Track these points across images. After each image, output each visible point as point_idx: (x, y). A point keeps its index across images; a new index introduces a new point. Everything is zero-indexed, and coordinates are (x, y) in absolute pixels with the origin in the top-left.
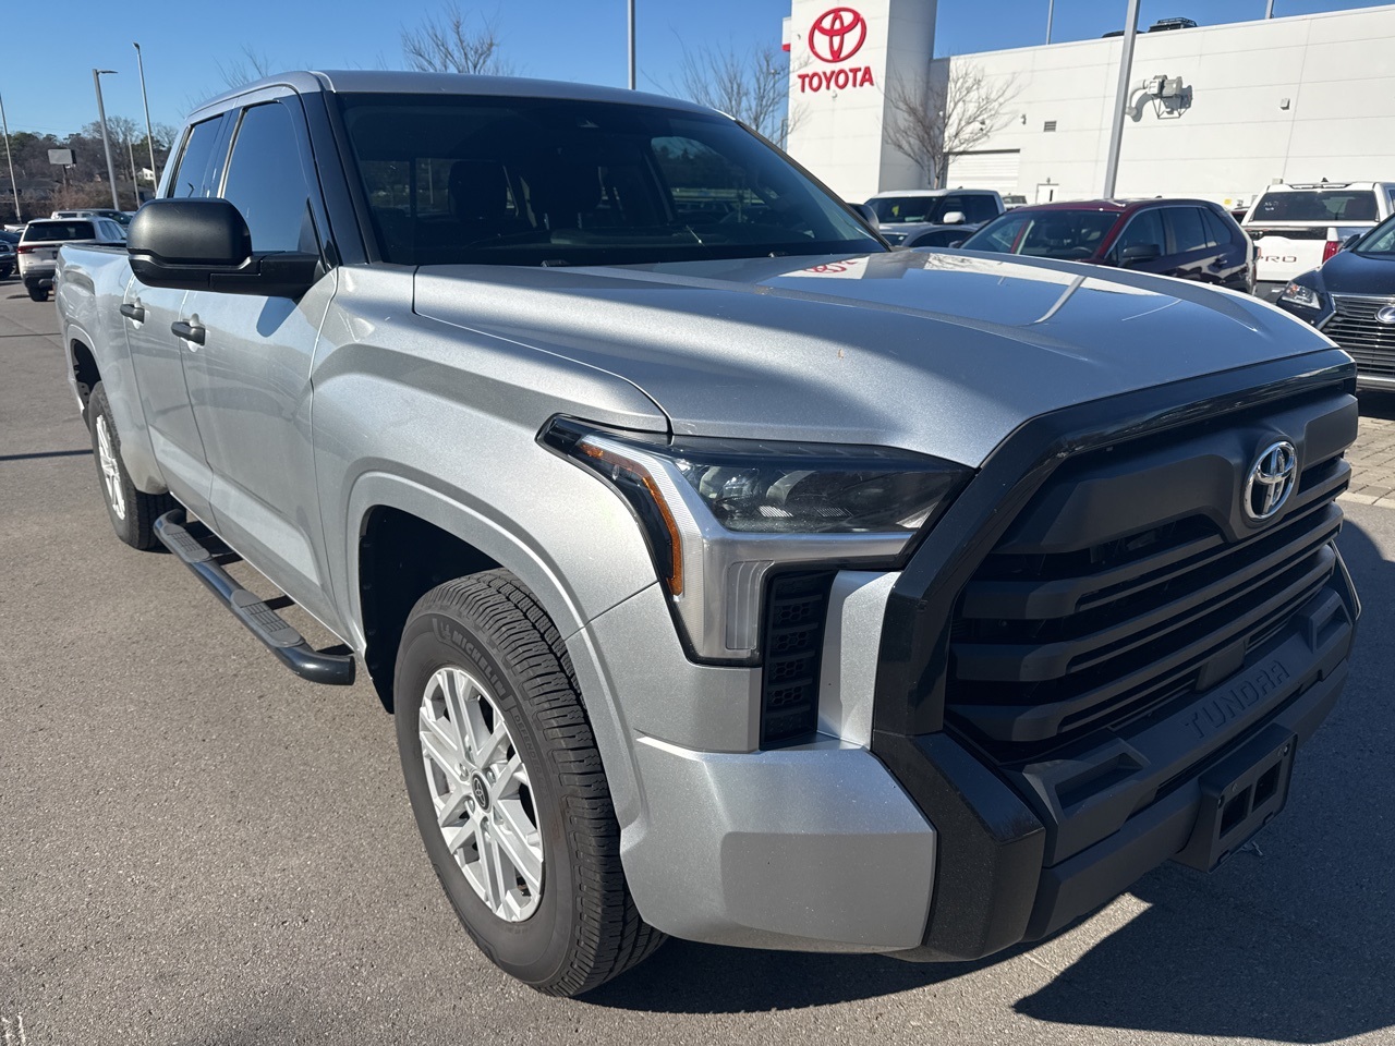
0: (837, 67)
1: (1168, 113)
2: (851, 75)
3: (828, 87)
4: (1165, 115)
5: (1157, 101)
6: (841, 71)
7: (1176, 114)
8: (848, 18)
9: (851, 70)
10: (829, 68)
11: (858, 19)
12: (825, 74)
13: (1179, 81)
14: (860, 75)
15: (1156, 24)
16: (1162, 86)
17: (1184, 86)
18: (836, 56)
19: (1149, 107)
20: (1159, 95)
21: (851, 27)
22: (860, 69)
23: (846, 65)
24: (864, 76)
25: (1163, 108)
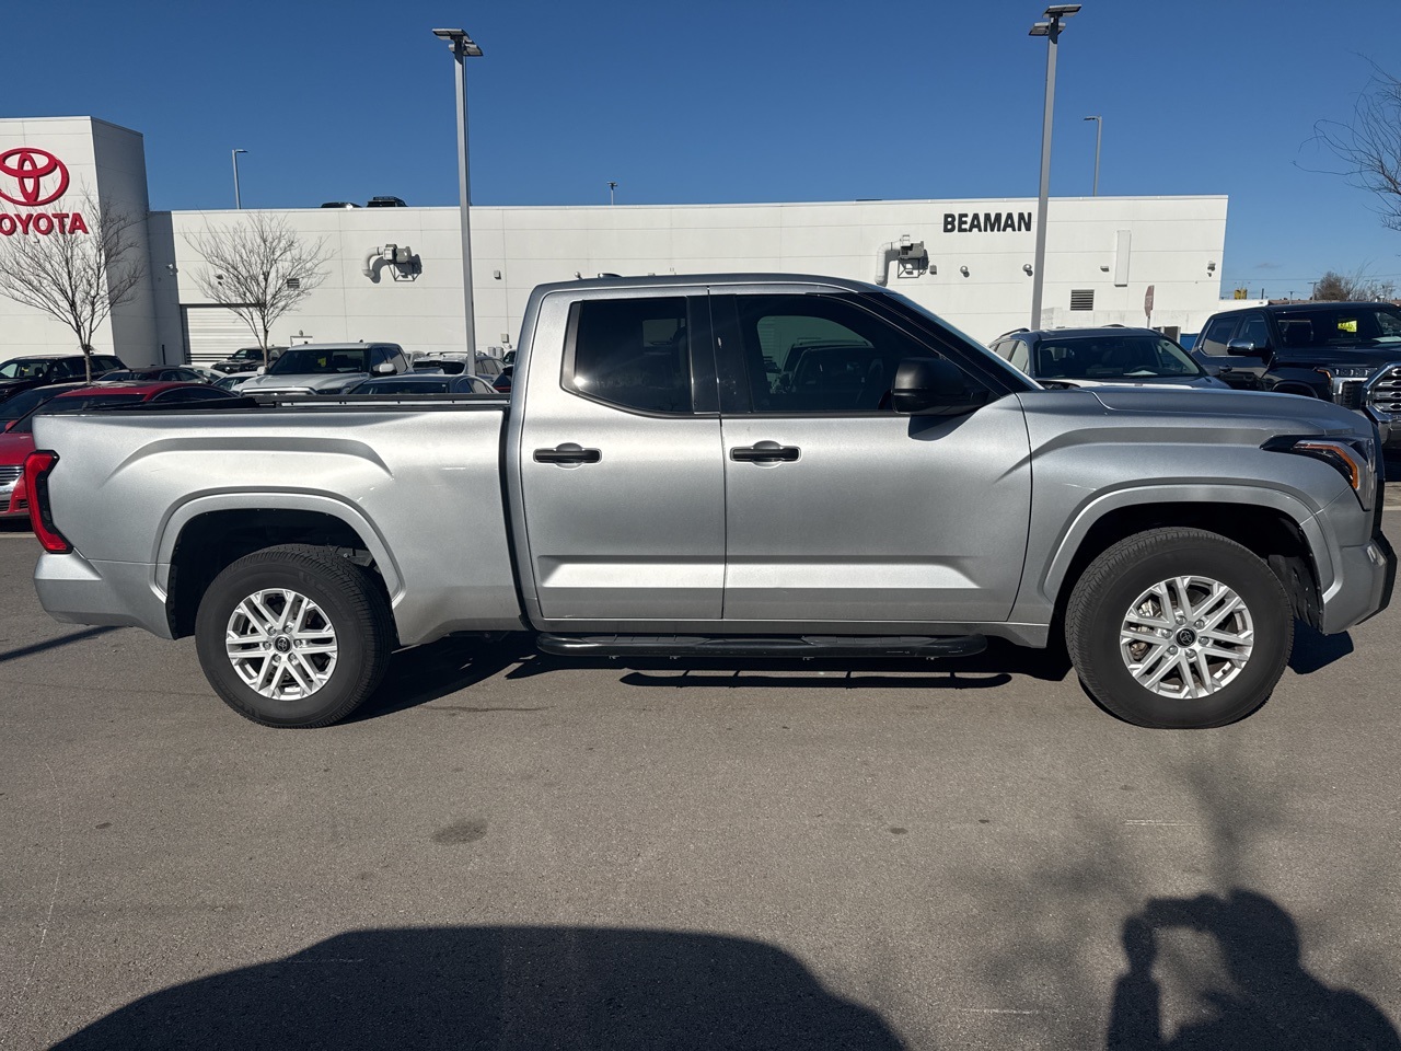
0: (36, 210)
1: (403, 276)
2: (56, 221)
3: (26, 232)
4: (400, 278)
5: (392, 266)
6: (40, 216)
7: (410, 278)
8: (42, 161)
9: (55, 216)
10: (24, 211)
11: (54, 163)
12: (18, 216)
13: (408, 249)
14: (68, 222)
15: (372, 200)
16: (395, 253)
17: (413, 255)
18: (32, 199)
19: (385, 271)
20: (394, 261)
21: (48, 170)
22: (67, 216)
23: (49, 209)
24: (74, 223)
25: (398, 272)
